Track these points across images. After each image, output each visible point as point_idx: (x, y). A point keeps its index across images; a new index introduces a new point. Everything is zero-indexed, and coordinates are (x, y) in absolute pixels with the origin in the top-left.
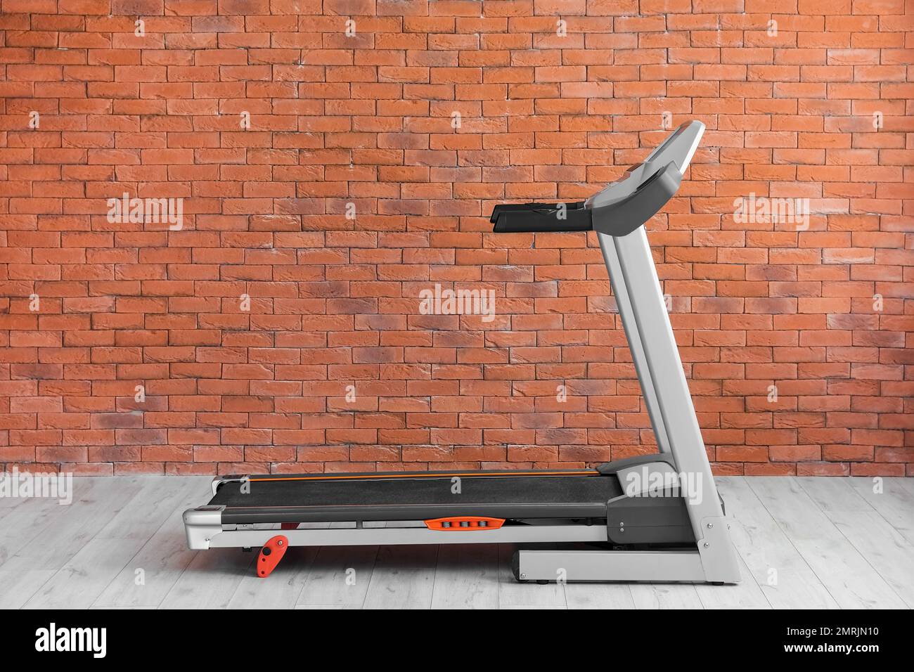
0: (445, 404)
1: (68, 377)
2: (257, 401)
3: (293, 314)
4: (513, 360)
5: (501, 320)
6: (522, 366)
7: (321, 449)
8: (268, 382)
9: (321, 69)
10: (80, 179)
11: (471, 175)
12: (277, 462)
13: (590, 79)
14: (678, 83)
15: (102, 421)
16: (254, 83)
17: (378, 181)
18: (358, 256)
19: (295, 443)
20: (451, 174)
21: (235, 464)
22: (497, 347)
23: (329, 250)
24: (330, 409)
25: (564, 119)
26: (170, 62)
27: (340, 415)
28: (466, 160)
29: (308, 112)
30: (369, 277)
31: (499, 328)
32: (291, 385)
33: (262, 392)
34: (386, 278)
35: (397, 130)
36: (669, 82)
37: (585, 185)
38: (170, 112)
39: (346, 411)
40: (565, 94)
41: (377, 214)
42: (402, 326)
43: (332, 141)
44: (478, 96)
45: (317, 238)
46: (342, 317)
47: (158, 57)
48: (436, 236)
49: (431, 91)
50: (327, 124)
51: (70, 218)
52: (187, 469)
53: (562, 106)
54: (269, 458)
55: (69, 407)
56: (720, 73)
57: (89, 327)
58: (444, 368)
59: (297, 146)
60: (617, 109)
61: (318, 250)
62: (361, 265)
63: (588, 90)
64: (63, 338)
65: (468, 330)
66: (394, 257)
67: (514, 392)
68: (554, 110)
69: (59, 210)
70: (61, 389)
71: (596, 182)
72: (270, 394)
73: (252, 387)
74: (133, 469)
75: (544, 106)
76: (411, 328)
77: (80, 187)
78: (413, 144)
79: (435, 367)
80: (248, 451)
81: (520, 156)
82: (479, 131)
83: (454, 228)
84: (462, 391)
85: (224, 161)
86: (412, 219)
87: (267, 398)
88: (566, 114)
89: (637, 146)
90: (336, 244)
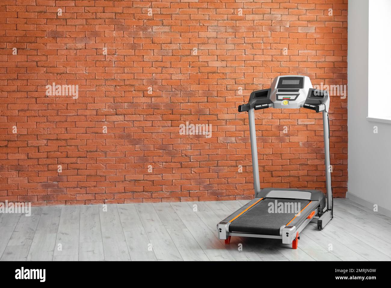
0: (168, 176)
1: (30, 170)
2: (100, 177)
3: (113, 145)
4: (192, 160)
5: (188, 146)
6: (195, 162)
7: (123, 194)
8: (104, 170)
9: (123, 56)
10: (35, 97)
11: (177, 94)
12: (107, 199)
13: (218, 60)
14: (249, 61)
15: (42, 186)
16: (99, 62)
17: (143, 96)
18: (137, 124)
19: (113, 192)
20: (170, 94)
21: (92, 201)
22: (186, 156)
23: (126, 122)
24: (126, 180)
25: (209, 74)
26: (68, 54)
27: (130, 182)
28: (175, 89)
29: (118, 72)
30: (140, 132)
31: (187, 149)
32: (112, 171)
33: (101, 174)
34: (146, 132)
35: (150, 78)
36: (245, 61)
37: (216, 97)
38: (68, 72)
39: (132, 180)
40: (210, 65)
41: (143, 109)
42: (152, 149)
43: (127, 82)
44: (179, 66)
45: (121, 118)
46: (131, 146)
47: (64, 52)
48: (165, 116)
49: (162, 64)
50: (125, 76)
51: (31, 111)
52: (74, 203)
53: (208, 70)
54: (104, 198)
55: (30, 181)
56: (263, 58)
57: (38, 151)
58: (167, 164)
59: (114, 84)
60: (227, 71)
61: (122, 122)
62: (137, 127)
63: (218, 64)
64: (28, 156)
65: (176, 150)
66: (149, 124)
67: (192, 172)
68: (206, 71)
69: (26, 108)
70: (27, 175)
71: (221, 97)
72: (105, 175)
73: (98, 173)
74: (54, 203)
75: (203, 70)
76: (155, 150)
77: (34, 100)
78: (156, 83)
79: (164, 164)
80: (96, 195)
81: (194, 87)
82: (180, 79)
83: (170, 113)
84: (174, 172)
85: (88, 90)
86: (156, 110)
87: (104, 176)
88: (210, 73)
89: (234, 84)
90: (128, 120)
